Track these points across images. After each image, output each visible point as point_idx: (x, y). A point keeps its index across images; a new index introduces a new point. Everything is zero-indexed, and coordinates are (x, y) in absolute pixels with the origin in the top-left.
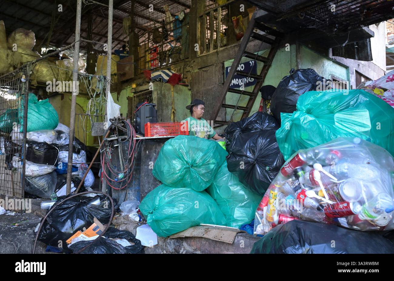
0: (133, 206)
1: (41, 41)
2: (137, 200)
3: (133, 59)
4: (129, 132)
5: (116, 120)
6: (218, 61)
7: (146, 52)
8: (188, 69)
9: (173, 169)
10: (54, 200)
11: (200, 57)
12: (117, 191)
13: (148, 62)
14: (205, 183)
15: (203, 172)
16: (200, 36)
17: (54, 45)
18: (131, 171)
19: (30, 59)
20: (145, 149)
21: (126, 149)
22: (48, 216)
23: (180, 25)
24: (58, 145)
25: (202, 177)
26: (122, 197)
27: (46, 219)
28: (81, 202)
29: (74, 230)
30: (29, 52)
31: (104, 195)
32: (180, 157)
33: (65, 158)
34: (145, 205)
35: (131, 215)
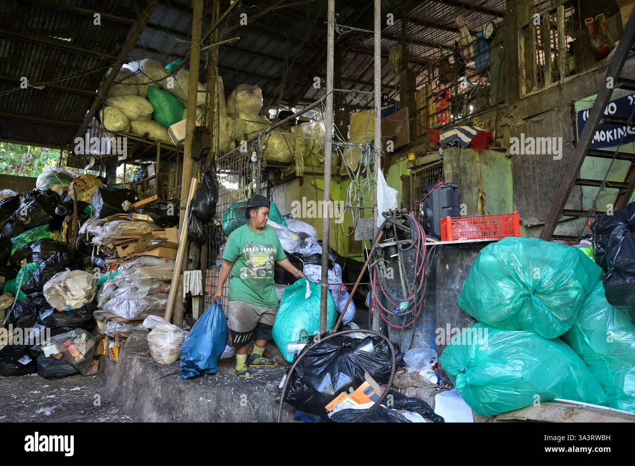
0: (425, 357)
1: (270, 100)
2: (431, 348)
3: (408, 112)
4: (414, 234)
5: (393, 214)
6: (563, 102)
7: (428, 99)
8: (505, 120)
9: (499, 296)
10: (305, 340)
11: (526, 98)
12: (398, 330)
13: (433, 116)
14: (561, 324)
15: (557, 303)
16: (524, 61)
17: (287, 103)
18: (419, 298)
19: (256, 127)
20: (444, 262)
21: (410, 261)
22: (297, 365)
23: (487, 47)
24: (302, 254)
25: (553, 313)
26: (406, 342)
27: (294, 369)
28: (345, 347)
29: (336, 390)
30: (255, 117)
31: (379, 336)
32: (512, 276)
33: (313, 275)
34: (451, 358)
35: (422, 373)
